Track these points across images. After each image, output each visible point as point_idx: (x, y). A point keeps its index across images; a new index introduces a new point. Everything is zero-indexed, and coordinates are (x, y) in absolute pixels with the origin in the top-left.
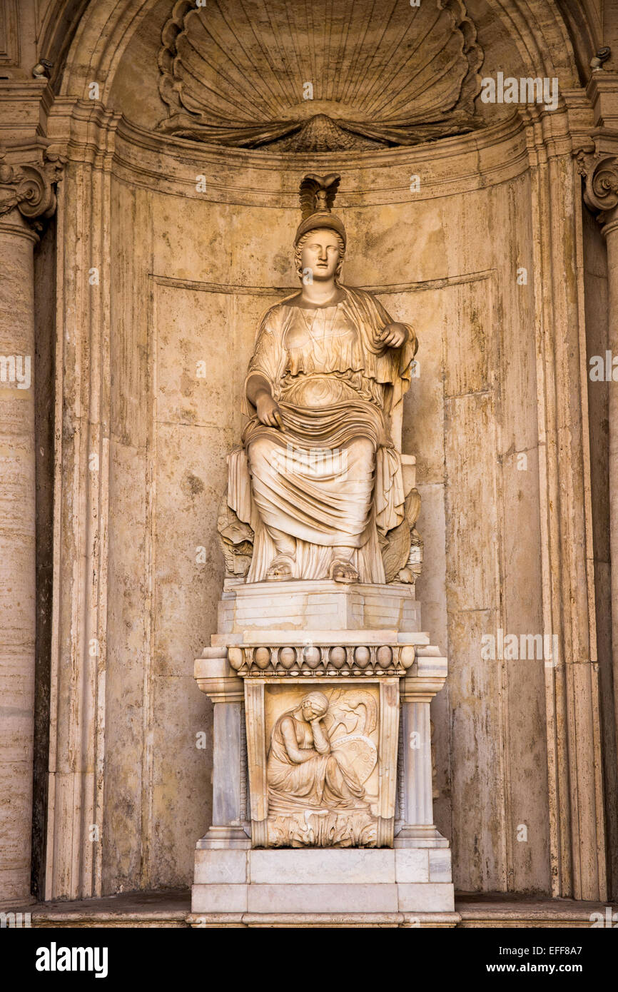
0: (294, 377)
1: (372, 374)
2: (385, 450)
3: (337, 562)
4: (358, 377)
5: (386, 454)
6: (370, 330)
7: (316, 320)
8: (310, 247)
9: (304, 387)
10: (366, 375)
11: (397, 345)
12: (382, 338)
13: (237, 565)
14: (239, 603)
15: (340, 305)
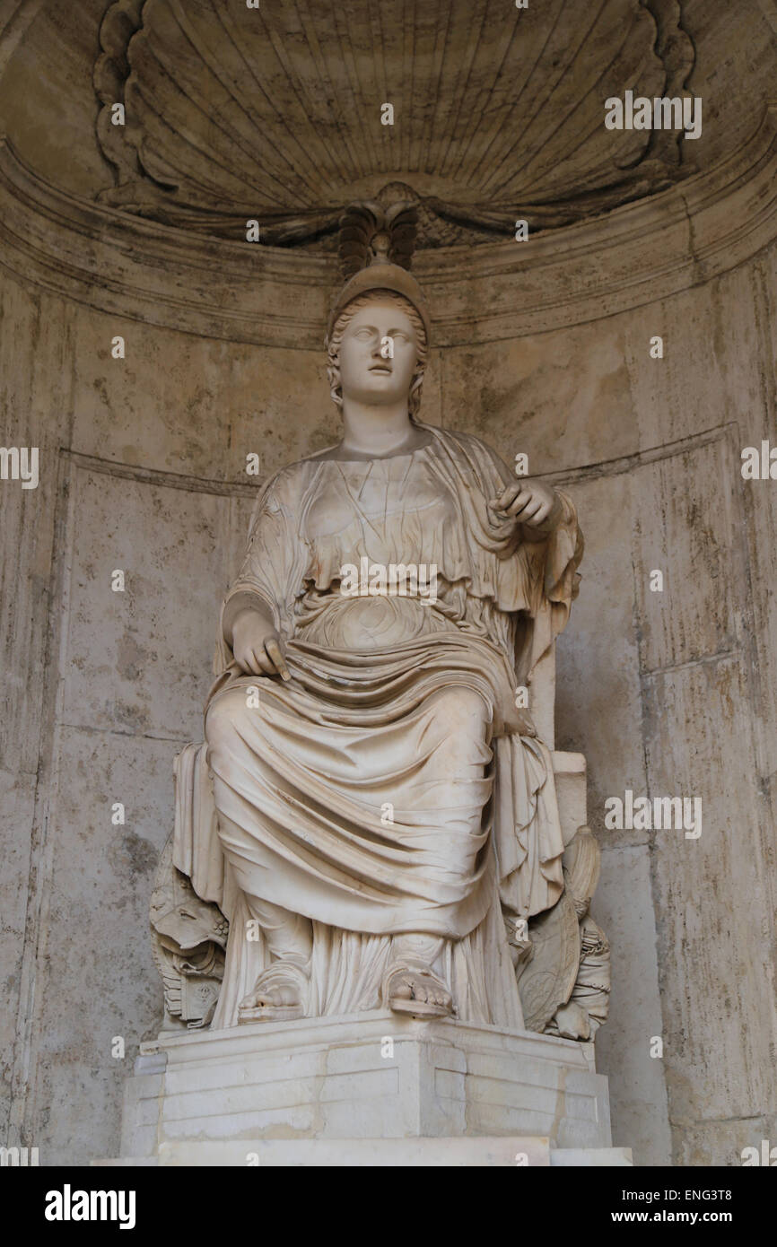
0: (323, 593)
1: (488, 590)
2: (516, 738)
3: (399, 964)
4: (458, 594)
5: (518, 745)
6: (481, 502)
7: (369, 483)
8: (356, 335)
9: (344, 612)
10: (475, 592)
11: (538, 517)
12: (503, 502)
13: (189, 1000)
14: (172, 1080)
15: (420, 454)
